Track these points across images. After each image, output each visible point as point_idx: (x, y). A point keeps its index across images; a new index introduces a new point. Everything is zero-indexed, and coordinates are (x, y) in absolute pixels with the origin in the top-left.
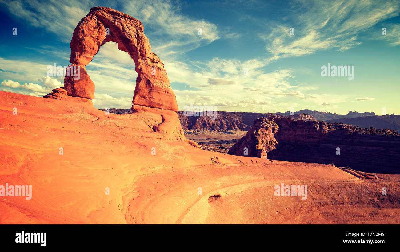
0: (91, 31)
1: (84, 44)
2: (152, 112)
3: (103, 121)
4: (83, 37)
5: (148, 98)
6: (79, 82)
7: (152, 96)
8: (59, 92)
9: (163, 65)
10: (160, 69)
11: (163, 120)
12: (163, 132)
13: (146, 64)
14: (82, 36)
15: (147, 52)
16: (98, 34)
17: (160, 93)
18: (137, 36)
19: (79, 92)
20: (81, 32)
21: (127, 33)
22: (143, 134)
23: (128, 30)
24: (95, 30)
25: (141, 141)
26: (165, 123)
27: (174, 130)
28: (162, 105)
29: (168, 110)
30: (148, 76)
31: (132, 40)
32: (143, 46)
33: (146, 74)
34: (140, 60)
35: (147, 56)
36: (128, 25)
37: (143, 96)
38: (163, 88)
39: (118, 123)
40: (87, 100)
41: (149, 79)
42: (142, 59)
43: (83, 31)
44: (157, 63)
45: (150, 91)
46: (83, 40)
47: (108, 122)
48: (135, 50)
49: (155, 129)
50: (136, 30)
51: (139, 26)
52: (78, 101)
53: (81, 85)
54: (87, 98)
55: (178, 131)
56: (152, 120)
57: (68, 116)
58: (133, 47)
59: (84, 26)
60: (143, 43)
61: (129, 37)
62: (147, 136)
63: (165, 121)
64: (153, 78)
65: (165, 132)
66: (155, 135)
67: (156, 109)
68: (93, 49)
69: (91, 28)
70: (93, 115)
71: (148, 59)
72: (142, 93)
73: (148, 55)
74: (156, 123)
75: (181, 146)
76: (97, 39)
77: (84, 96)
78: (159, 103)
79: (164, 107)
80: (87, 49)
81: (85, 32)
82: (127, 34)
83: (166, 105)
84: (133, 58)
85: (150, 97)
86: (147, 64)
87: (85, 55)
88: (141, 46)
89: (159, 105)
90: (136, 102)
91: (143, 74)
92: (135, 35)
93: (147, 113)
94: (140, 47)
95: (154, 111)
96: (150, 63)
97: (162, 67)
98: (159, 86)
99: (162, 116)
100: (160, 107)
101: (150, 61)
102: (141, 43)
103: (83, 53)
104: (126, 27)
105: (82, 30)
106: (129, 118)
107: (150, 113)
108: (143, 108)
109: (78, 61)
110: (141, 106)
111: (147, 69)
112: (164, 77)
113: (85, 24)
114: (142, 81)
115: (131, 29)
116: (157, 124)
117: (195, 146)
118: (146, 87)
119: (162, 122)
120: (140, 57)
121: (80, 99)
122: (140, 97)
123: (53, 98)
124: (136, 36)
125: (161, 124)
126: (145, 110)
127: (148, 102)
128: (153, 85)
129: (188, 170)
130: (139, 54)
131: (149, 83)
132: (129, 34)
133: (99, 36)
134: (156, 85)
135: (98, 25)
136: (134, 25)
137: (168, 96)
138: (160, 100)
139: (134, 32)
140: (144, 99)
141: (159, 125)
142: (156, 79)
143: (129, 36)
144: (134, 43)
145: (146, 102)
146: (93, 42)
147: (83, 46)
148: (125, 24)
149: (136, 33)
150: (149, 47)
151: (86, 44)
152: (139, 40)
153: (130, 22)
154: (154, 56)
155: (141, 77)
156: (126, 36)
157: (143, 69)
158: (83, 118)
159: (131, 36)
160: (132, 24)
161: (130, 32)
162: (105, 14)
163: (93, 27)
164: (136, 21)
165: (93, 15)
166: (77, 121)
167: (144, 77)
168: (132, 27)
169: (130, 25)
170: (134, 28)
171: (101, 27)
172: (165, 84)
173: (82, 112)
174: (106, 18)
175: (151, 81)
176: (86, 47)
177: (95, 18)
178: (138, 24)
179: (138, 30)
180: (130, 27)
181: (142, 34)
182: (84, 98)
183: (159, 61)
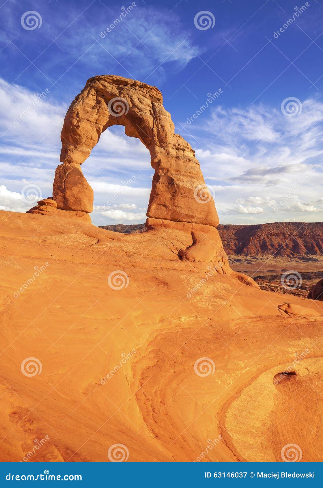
0: (88, 112)
1: (79, 133)
2: (177, 229)
3: (105, 244)
4: (77, 123)
5: (170, 207)
6: (72, 189)
7: (176, 204)
8: (46, 204)
9: (192, 153)
10: (189, 160)
11: (195, 242)
12: (194, 260)
13: (166, 154)
14: (76, 121)
15: (169, 134)
16: (97, 117)
17: (188, 198)
18: (154, 112)
19: (72, 203)
20: (75, 115)
21: (138, 109)
22: (164, 264)
23: (140, 105)
24: (94, 110)
25: (161, 274)
26: (198, 246)
27: (212, 257)
28: (192, 217)
29: (203, 224)
30: (171, 172)
31: (146, 120)
32: (162, 127)
33: (167, 169)
34: (157, 149)
35: (169, 141)
36: (139, 97)
37: (163, 203)
38: (194, 189)
39: (127, 248)
40: (84, 215)
41: (171, 176)
42: (161, 146)
43: (78, 114)
44: (183, 150)
45: (174, 196)
46: (78, 127)
47: (112, 245)
48: (150, 134)
49: (182, 255)
50: (152, 103)
51: (156, 96)
52: (71, 216)
53: (75, 192)
54: (83, 211)
55: (219, 258)
56: (178, 240)
57: (57, 239)
58: (147, 129)
59: (78, 107)
60: (162, 121)
61: (141, 115)
62: (168, 267)
63: (197, 243)
64: (178, 175)
65: (197, 261)
66: (181, 265)
67: (183, 223)
68: (91, 139)
69: (89, 109)
70: (91, 236)
71: (171, 146)
72: (162, 199)
73: (170, 139)
74: (183, 246)
75: (224, 283)
76: (96, 123)
77: (79, 208)
78: (187, 213)
79: (195, 220)
80: (83, 140)
81: (80, 116)
82: (138, 111)
83: (198, 216)
84: (148, 147)
85: (174, 205)
86: (168, 154)
87: (80, 148)
88: (160, 127)
89: (187, 216)
90: (153, 213)
91: (163, 169)
92: (150, 111)
93: (169, 230)
94: (158, 128)
95: (179, 227)
96: (173, 152)
97: (192, 156)
98: (187, 188)
99: (192, 234)
100: (189, 220)
101: (173, 148)
102: (158, 121)
103: (78, 146)
104: (137, 100)
105: (76, 112)
106: (142, 240)
107: (174, 230)
108: (163, 222)
109: (71, 158)
110: (161, 220)
111: (168, 161)
112: (195, 172)
113: (80, 104)
114: (160, 181)
115: (145, 103)
116: (184, 248)
117: (248, 284)
118: (167, 189)
119: (193, 244)
120: (158, 143)
121: (74, 213)
122: (159, 206)
123: (39, 213)
124: (152, 112)
125: (190, 247)
126: (166, 226)
127: (170, 213)
128: (178, 186)
129: (237, 324)
130: (156, 139)
131: (171, 182)
132: (140, 110)
133: (99, 118)
134: (183, 184)
135: (98, 102)
136: (148, 96)
138: (189, 209)
139: (149, 106)
140: (164, 208)
141: (188, 248)
142: (183, 176)
143: (141, 113)
144: (148, 122)
145: (167, 214)
146: (91, 129)
147: (78, 136)
148: (135, 96)
149: (151, 107)
150: (171, 126)
151: (81, 132)
152: (156, 118)
153: (143, 92)
154: (178, 140)
155: (159, 174)
156: (137, 113)
157: (163, 161)
158: (77, 241)
159: (144, 114)
160: (145, 95)
161: (142, 108)
162: (107, 84)
163: (91, 106)
164: (151, 89)
165: (91, 89)
166: (70, 245)
167: (164, 174)
168: (146, 99)
169: (142, 97)
170: (148, 100)
171: (101, 105)
172: (196, 183)
173: (76, 232)
174: (108, 90)
175: (174, 179)
176: (82, 136)
177: (93, 94)
178: (154, 93)
179: (154, 103)
180: (142, 100)
181: (161, 108)
182: (80, 212)
183: (187, 146)
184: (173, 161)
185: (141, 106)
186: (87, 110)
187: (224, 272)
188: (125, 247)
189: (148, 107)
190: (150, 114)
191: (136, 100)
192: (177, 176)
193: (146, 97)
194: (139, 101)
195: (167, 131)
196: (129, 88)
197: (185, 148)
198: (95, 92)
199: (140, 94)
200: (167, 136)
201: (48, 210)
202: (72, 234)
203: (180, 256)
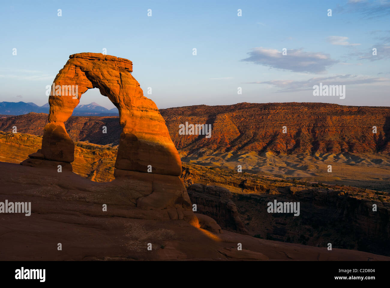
2: (140, 179)
5: (134, 161)
6: (56, 144)
7: (139, 158)
8: (35, 158)
10: (152, 119)
11: (153, 191)
12: (146, 209)
13: (132, 115)
15: (133, 99)
17: (150, 153)
18: (121, 81)
21: (107, 80)
23: (109, 77)
24: (73, 82)
28: (154, 169)
29: (163, 174)
30: (135, 130)
32: (127, 94)
33: (132, 128)
34: (124, 111)
35: (133, 105)
36: (108, 70)
37: (128, 158)
40: (65, 165)
42: (127, 109)
44: (146, 111)
45: (137, 151)
47: (77, 196)
50: (120, 74)
54: (65, 162)
56: (137, 191)
60: (127, 89)
61: (109, 85)
63: (155, 191)
65: (149, 209)
67: (146, 174)
71: (135, 109)
72: (127, 154)
73: (134, 103)
79: (156, 171)
80: (66, 104)
82: (107, 82)
83: (159, 168)
85: (137, 159)
86: (133, 115)
88: (125, 94)
90: (119, 166)
91: (128, 128)
92: (118, 81)
93: (131, 181)
96: (138, 113)
99: (153, 184)
101: (137, 110)
102: (124, 89)
103: (62, 108)
108: (128, 173)
109: (56, 119)
110: (126, 171)
111: (133, 122)
112: (157, 130)
113: (61, 78)
114: (126, 138)
115: (113, 75)
118: (131, 146)
120: (124, 107)
122: (124, 159)
123: (29, 165)
124: (120, 82)
126: (130, 177)
127: (134, 166)
128: (140, 143)
130: (122, 103)
131: (135, 139)
132: (109, 81)
134: (145, 141)
135: (76, 75)
139: (116, 76)
140: (129, 161)
142: (146, 134)
143: (110, 84)
145: (132, 166)
147: (61, 101)
148: (105, 70)
149: (118, 77)
151: (63, 99)
152: (122, 87)
153: (112, 65)
154: (144, 103)
155: (125, 133)
156: (106, 84)
157: (128, 122)
158: (50, 193)
159: (112, 84)
160: (114, 67)
161: (110, 79)
162: (83, 61)
163: (70, 79)
164: (120, 62)
165: (71, 65)
167: (130, 133)
168: (114, 71)
169: (111, 70)
170: (117, 72)
171: (79, 77)
173: (52, 184)
174: (84, 66)
175: (137, 136)
176: (64, 102)
177: (73, 69)
178: (123, 65)
179: (122, 73)
180: (111, 72)
181: (127, 77)
182: (62, 162)
183: (151, 107)
184: (137, 121)
186: (68, 82)
188: (88, 198)
189: (116, 78)
190: (118, 83)
191: (105, 73)
192: (140, 134)
193: (114, 69)
194: (108, 74)
195: (131, 97)
196: (101, 63)
197: (147, 110)
198: (74, 67)
199: (110, 67)
200: (131, 101)
201: (36, 163)
202: (49, 186)
203: (136, 204)
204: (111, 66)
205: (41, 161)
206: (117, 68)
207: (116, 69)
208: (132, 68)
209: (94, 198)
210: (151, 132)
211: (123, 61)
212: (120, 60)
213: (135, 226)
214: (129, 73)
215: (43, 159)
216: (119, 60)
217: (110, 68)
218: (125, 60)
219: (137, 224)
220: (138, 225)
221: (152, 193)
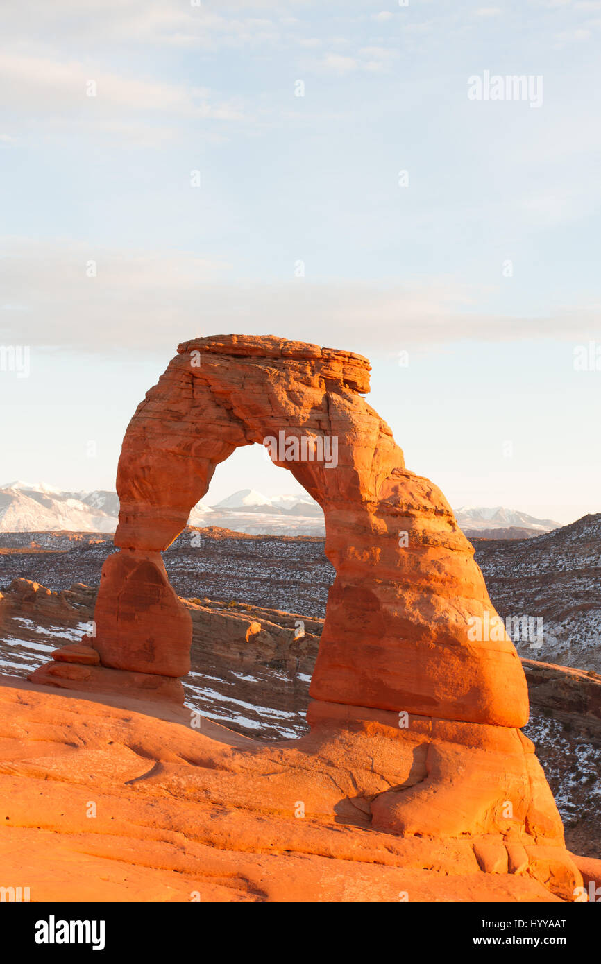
3: (165, 780)
4: (145, 460)
6: (136, 617)
7: (384, 666)
11: (427, 774)
12: (401, 830)
13: (362, 529)
14: (142, 456)
18: (330, 421)
21: (287, 420)
23: (291, 409)
26: (428, 789)
28: (432, 702)
30: (373, 578)
32: (346, 460)
33: (363, 570)
35: (366, 496)
36: (291, 388)
38: (433, 626)
40: (161, 683)
41: (373, 591)
48: (319, 480)
49: (373, 814)
50: (327, 399)
54: (160, 674)
56: (372, 771)
63: (430, 779)
64: (392, 586)
65: (410, 832)
70: (145, 755)
71: (372, 508)
73: (371, 489)
74: (382, 787)
77: (149, 667)
78: (414, 690)
79: (441, 709)
82: (286, 424)
83: (449, 698)
86: (366, 529)
89: (416, 700)
90: (324, 690)
92: (320, 422)
93: (358, 739)
96: (383, 522)
99: (427, 751)
100: (424, 710)
101: (379, 514)
104: (284, 395)
107: (375, 740)
110: (345, 709)
115: (305, 402)
116: (387, 792)
118: (361, 625)
121: (136, 679)
122: (339, 670)
123: (49, 682)
124: (325, 424)
128: (388, 616)
131: (371, 606)
132: (292, 421)
134: (403, 613)
135: (196, 404)
136: (315, 380)
137: (457, 662)
138: (420, 679)
139: (315, 407)
140: (352, 676)
141: (396, 792)
142: (407, 587)
145: (363, 691)
146: (180, 469)
148: (280, 388)
149: (322, 410)
150: (377, 456)
151: (154, 479)
153: (300, 372)
154: (401, 488)
155: (342, 584)
158: (101, 770)
160: (309, 379)
161: (296, 416)
162: (215, 362)
163: (178, 418)
164: (328, 360)
166: (78, 782)
167: (356, 584)
168: (307, 390)
169: (302, 387)
170: (317, 392)
171: (203, 411)
172: (442, 608)
173: (111, 743)
175: (379, 597)
178: (337, 370)
179: (334, 396)
180: (298, 394)
181: (349, 409)
182: (151, 676)
183: (426, 503)
184: (380, 547)
185: (293, 412)
187: (512, 867)
188: (218, 790)
189: (314, 411)
190: (320, 429)
191: (282, 397)
192: (389, 588)
193: (309, 385)
194: (289, 400)
195: (360, 471)
196: (268, 365)
197: (413, 512)
198: (188, 380)
199: (296, 379)
200: (361, 485)
201: (73, 676)
202: (100, 748)
203: (371, 816)
204: (299, 375)
205: (87, 671)
206: (320, 382)
207: (317, 384)
208: (366, 379)
209: (235, 789)
210: (424, 583)
211: (336, 357)
212: (328, 358)
213: (354, 886)
214: (356, 397)
215: (93, 665)
216: (326, 356)
217: (295, 383)
218: (345, 356)
219: (362, 879)
220: (367, 884)
221: (422, 781)
